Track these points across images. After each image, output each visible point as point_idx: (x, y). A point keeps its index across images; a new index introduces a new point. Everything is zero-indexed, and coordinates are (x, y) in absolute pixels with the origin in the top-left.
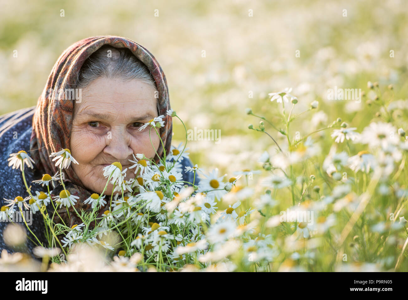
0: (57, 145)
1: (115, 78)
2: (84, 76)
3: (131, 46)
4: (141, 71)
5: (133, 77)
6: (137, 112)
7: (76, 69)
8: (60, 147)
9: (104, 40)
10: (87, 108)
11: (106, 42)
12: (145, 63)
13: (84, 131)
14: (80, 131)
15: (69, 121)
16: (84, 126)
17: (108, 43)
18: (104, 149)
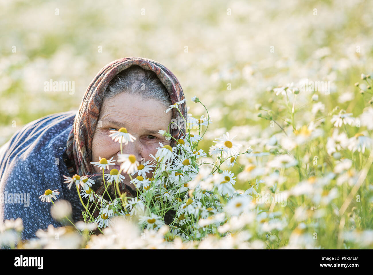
0: (82, 142)
1: (136, 95)
2: (112, 89)
3: (155, 70)
4: (161, 92)
5: (151, 97)
6: (150, 125)
7: (106, 81)
8: (84, 145)
9: (133, 62)
10: (109, 115)
11: (134, 63)
12: (166, 86)
13: (104, 134)
14: (101, 133)
15: (93, 124)
16: (105, 130)
17: (136, 64)
18: (118, 152)
